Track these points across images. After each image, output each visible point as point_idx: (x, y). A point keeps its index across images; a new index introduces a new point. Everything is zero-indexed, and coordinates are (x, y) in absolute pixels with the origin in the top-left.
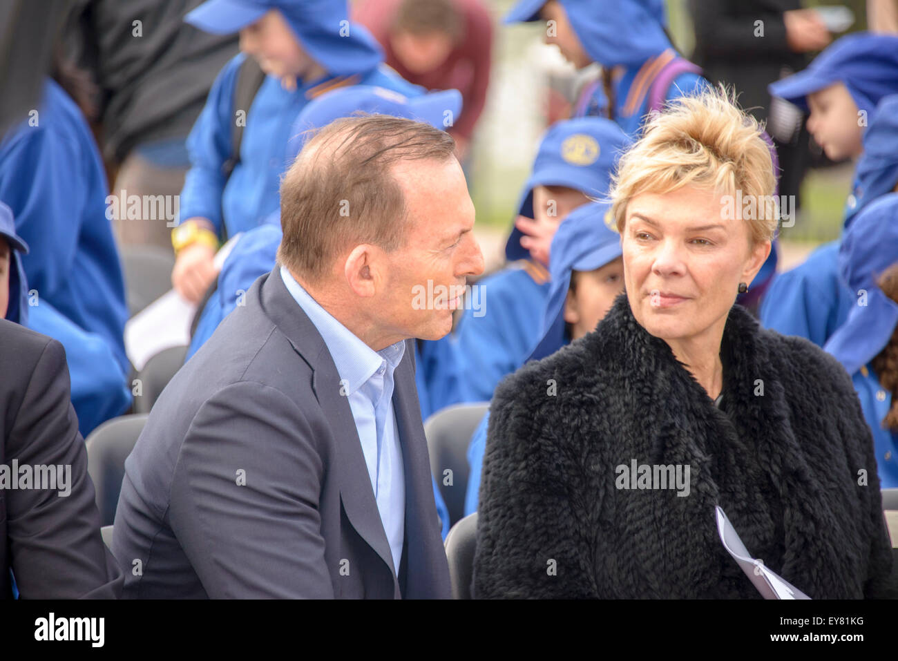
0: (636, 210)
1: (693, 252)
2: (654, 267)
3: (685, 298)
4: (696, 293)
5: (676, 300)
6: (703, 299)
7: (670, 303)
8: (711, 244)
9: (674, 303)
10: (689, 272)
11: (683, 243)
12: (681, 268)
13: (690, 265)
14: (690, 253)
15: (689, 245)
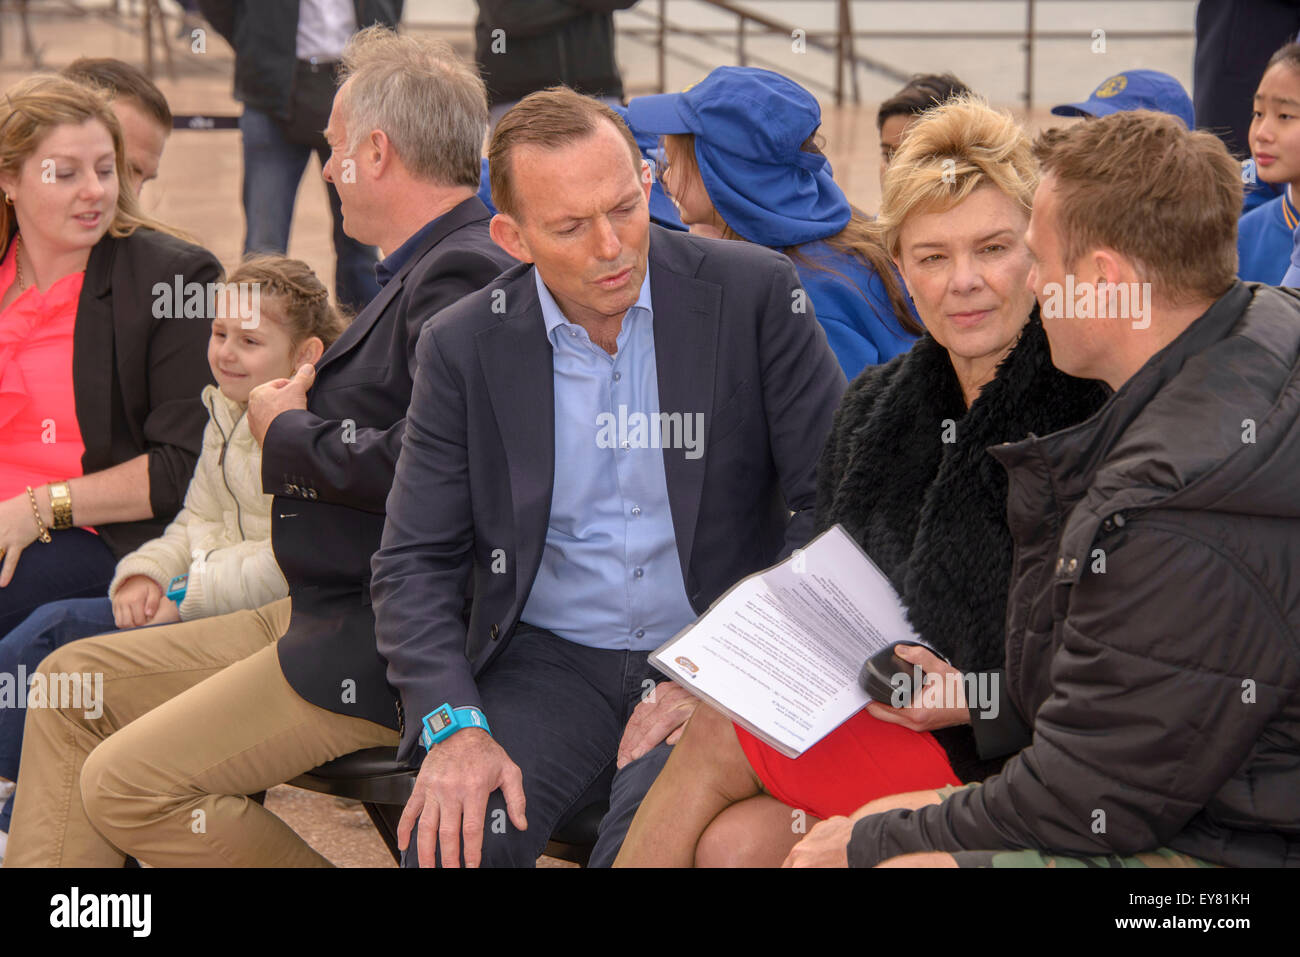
0: (917, 240)
1: (985, 261)
2: (951, 286)
3: (991, 310)
4: (999, 303)
5: (981, 315)
6: (1006, 307)
7: (976, 320)
8: (1003, 248)
9: (981, 319)
10: (986, 283)
11: (973, 256)
12: (979, 282)
13: (987, 276)
14: (983, 264)
15: (980, 256)
